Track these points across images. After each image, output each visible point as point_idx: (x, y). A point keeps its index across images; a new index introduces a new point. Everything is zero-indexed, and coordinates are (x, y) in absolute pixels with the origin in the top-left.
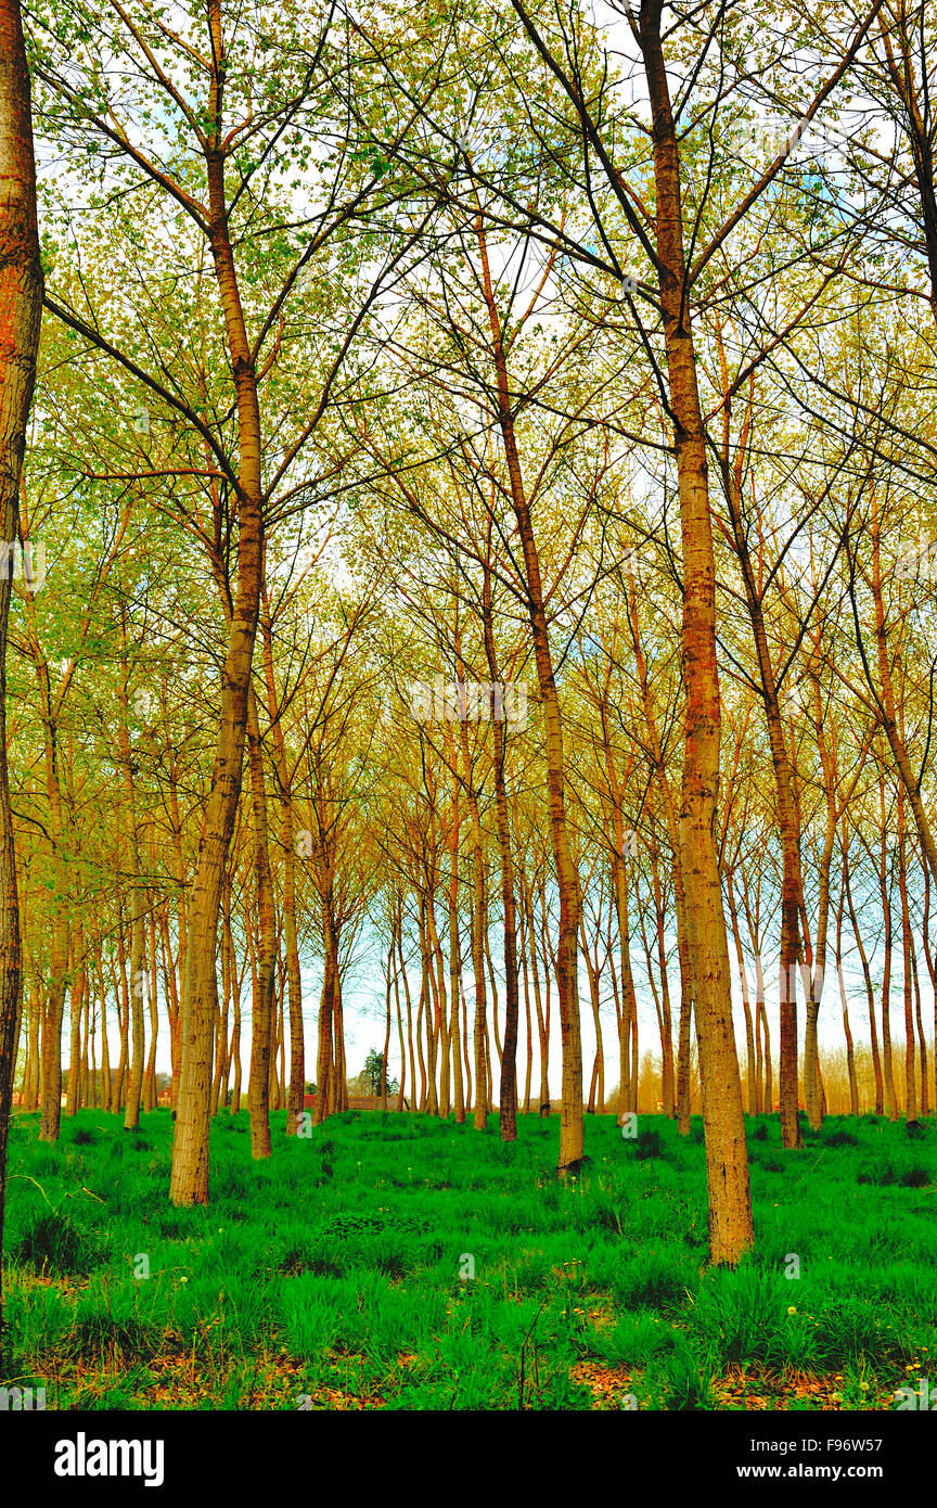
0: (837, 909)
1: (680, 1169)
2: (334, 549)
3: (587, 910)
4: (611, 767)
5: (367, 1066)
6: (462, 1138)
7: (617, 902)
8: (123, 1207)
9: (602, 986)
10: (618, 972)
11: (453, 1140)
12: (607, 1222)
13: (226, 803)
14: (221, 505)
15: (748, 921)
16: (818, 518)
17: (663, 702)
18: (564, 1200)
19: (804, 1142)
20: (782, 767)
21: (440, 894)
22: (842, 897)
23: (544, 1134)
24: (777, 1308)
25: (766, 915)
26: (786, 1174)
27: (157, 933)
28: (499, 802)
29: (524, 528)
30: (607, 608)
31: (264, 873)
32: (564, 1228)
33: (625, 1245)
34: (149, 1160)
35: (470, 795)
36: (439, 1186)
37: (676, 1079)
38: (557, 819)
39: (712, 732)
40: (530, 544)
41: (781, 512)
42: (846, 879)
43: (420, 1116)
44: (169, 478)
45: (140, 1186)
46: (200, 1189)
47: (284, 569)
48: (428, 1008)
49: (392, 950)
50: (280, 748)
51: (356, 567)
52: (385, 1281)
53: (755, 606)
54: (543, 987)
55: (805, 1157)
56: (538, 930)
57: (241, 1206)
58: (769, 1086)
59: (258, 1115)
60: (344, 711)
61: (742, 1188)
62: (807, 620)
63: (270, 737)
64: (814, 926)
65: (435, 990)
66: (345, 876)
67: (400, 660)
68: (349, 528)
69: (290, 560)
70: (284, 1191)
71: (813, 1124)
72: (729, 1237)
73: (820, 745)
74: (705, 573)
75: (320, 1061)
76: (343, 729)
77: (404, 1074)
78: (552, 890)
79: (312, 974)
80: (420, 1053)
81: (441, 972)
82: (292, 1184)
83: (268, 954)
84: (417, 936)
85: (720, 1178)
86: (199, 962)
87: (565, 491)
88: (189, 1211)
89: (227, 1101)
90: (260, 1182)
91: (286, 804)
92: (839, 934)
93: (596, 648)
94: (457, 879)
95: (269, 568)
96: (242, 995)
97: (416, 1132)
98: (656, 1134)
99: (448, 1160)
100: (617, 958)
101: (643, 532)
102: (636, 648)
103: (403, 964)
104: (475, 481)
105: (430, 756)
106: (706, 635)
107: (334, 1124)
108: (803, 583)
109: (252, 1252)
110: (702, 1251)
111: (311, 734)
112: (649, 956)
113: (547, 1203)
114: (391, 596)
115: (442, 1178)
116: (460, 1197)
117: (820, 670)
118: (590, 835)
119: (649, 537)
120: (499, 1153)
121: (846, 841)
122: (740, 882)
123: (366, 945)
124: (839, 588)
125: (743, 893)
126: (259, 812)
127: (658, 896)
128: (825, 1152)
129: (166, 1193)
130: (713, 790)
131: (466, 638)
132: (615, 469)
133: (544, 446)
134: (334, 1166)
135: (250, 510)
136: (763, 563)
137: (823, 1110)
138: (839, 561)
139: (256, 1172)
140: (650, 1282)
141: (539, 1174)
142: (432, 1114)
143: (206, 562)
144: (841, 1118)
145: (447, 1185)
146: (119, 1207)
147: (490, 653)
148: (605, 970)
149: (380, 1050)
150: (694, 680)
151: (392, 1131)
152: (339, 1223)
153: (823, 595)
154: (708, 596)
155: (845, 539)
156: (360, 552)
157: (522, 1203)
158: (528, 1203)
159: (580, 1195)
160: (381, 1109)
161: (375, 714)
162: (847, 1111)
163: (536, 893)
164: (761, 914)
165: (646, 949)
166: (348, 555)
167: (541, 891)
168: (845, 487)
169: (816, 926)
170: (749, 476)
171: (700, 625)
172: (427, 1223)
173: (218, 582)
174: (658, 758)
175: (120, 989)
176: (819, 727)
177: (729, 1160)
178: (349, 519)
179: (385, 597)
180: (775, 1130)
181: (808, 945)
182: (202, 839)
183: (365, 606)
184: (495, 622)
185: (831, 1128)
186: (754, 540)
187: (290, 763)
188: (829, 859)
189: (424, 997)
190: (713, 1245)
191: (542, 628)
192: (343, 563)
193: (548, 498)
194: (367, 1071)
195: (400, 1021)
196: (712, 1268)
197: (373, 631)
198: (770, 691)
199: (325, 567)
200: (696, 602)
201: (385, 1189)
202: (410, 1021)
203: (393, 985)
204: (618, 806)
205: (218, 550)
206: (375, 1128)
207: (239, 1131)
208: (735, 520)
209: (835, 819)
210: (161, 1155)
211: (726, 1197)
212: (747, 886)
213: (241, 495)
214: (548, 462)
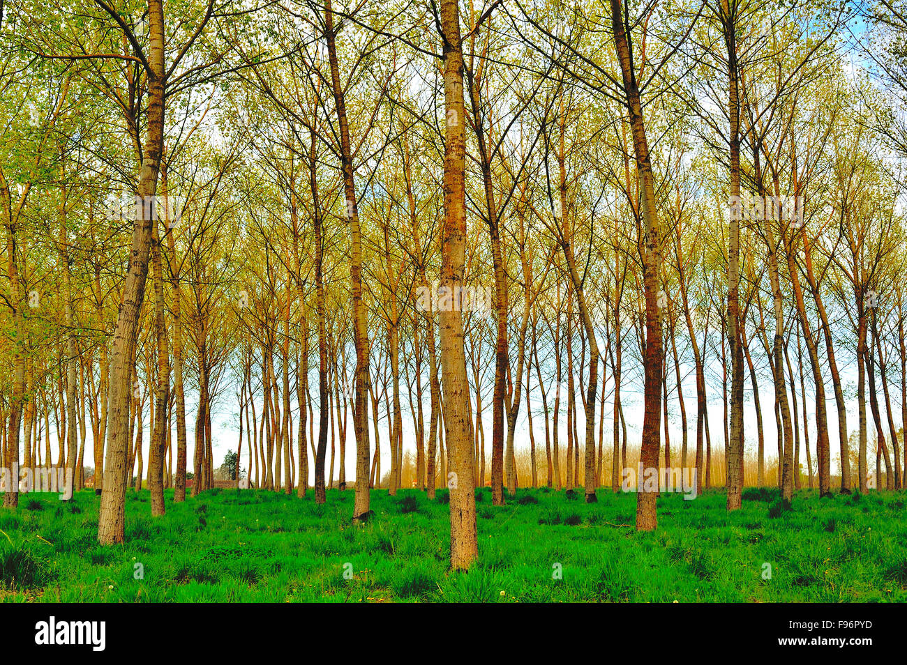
0: (528, 361)
1: (430, 517)
2: (210, 118)
3: (372, 360)
4: (390, 268)
5: (226, 461)
6: (290, 502)
7: (391, 355)
8: (65, 547)
9: (380, 408)
10: (391, 400)
11: (284, 504)
12: (386, 547)
13: (137, 281)
14: (134, 83)
15: (473, 369)
16: (527, 113)
17: (425, 227)
18: (358, 537)
19: (505, 501)
20: (499, 269)
21: (276, 350)
22: (531, 355)
23: (343, 500)
24: (493, 593)
25: (485, 364)
26: (495, 519)
27: (85, 374)
28: (318, 287)
29: (340, 108)
30: (391, 165)
31: (162, 330)
32: (358, 552)
33: (397, 561)
34: (82, 518)
35: (298, 284)
36: (277, 531)
37: (426, 465)
38: (357, 297)
39: (460, 240)
40: (343, 119)
41: (503, 108)
42: (534, 343)
43: (262, 491)
44: (100, 60)
45: (76, 534)
46: (119, 533)
47: (177, 130)
48: (268, 422)
49: (244, 385)
50: (172, 249)
51: (225, 131)
52: (244, 585)
53: (486, 167)
54: (342, 409)
55: (506, 510)
56: (339, 373)
57: (147, 544)
58: (483, 471)
59: (156, 488)
60: (215, 227)
61: (472, 523)
62: (518, 178)
63: (165, 242)
64: (514, 372)
65: (272, 410)
66: (215, 336)
67: (253, 194)
68: (222, 104)
69: (181, 124)
70: (176, 535)
71: (510, 492)
72: (463, 553)
73: (522, 258)
74: (460, 138)
75: (196, 455)
76: (215, 239)
77: (251, 465)
78: (350, 348)
79: (192, 400)
80: (262, 451)
81: (277, 399)
82: (180, 530)
83: (163, 384)
84: (261, 377)
85: (458, 518)
86: (118, 385)
87: (367, 86)
88: (111, 548)
89: (133, 484)
90: (159, 530)
91: (176, 287)
92: (529, 377)
93: (382, 190)
94: (289, 339)
95: (166, 129)
96: (143, 414)
97: (260, 500)
98: (415, 498)
99: (282, 515)
100: (390, 391)
101: (416, 116)
102: (409, 192)
103: (251, 394)
104: (308, 75)
105: (272, 258)
106: (459, 177)
107: (206, 495)
108: (516, 154)
109: (156, 570)
110: (445, 563)
111: (193, 241)
112: (410, 390)
113: (347, 538)
114: (249, 151)
115: (279, 525)
116: (291, 536)
117: (524, 210)
118: (375, 312)
119: (420, 119)
120: (315, 510)
121: (535, 319)
122: (469, 344)
123: (227, 382)
124: (537, 159)
125: (470, 351)
126: (158, 290)
127: (418, 352)
128: (518, 507)
129: (95, 537)
130: (460, 276)
131: (298, 181)
132: (398, 74)
133: (353, 56)
134: (207, 520)
135: (156, 84)
136: (491, 141)
137: (516, 484)
138: (538, 141)
139: (156, 523)
140: (414, 581)
141: (340, 523)
142: (270, 490)
143: (123, 122)
144: (527, 489)
145: (283, 529)
146: (62, 547)
147: (314, 191)
148: (382, 399)
149: (235, 450)
150: (450, 206)
151: (244, 499)
152: (213, 553)
153: (528, 164)
154: (461, 152)
155: (543, 127)
156: (228, 121)
157: (330, 539)
158: (334, 538)
159: (367, 534)
160: (235, 488)
161: (236, 231)
162: (530, 485)
163: (339, 350)
164: (481, 364)
165: (409, 386)
166: (220, 122)
167: (342, 348)
168: (544, 94)
169: (515, 373)
170: (485, 84)
171: (455, 171)
172: (270, 551)
173: (131, 135)
174: (420, 262)
175: (59, 410)
176: (522, 247)
177: (464, 506)
178: (222, 98)
179: (244, 153)
180: (488, 496)
181: (510, 383)
182: (121, 304)
183: (231, 157)
184: (318, 170)
185: (520, 494)
186: (486, 126)
187: (179, 259)
188: (525, 330)
189: (265, 414)
190: (453, 559)
191: (350, 173)
192: (217, 128)
193: (354, 91)
194: (226, 464)
195: (249, 431)
196: (452, 573)
197: (236, 174)
198: (494, 220)
199: (205, 130)
200: (453, 156)
201: (242, 532)
202: (255, 431)
203: (245, 409)
204: (394, 293)
205: (132, 114)
206: (233, 497)
207: (142, 501)
208: (475, 111)
209: (530, 304)
210: (90, 515)
211: (462, 528)
212: (473, 347)
213: (150, 73)
214: (356, 67)
